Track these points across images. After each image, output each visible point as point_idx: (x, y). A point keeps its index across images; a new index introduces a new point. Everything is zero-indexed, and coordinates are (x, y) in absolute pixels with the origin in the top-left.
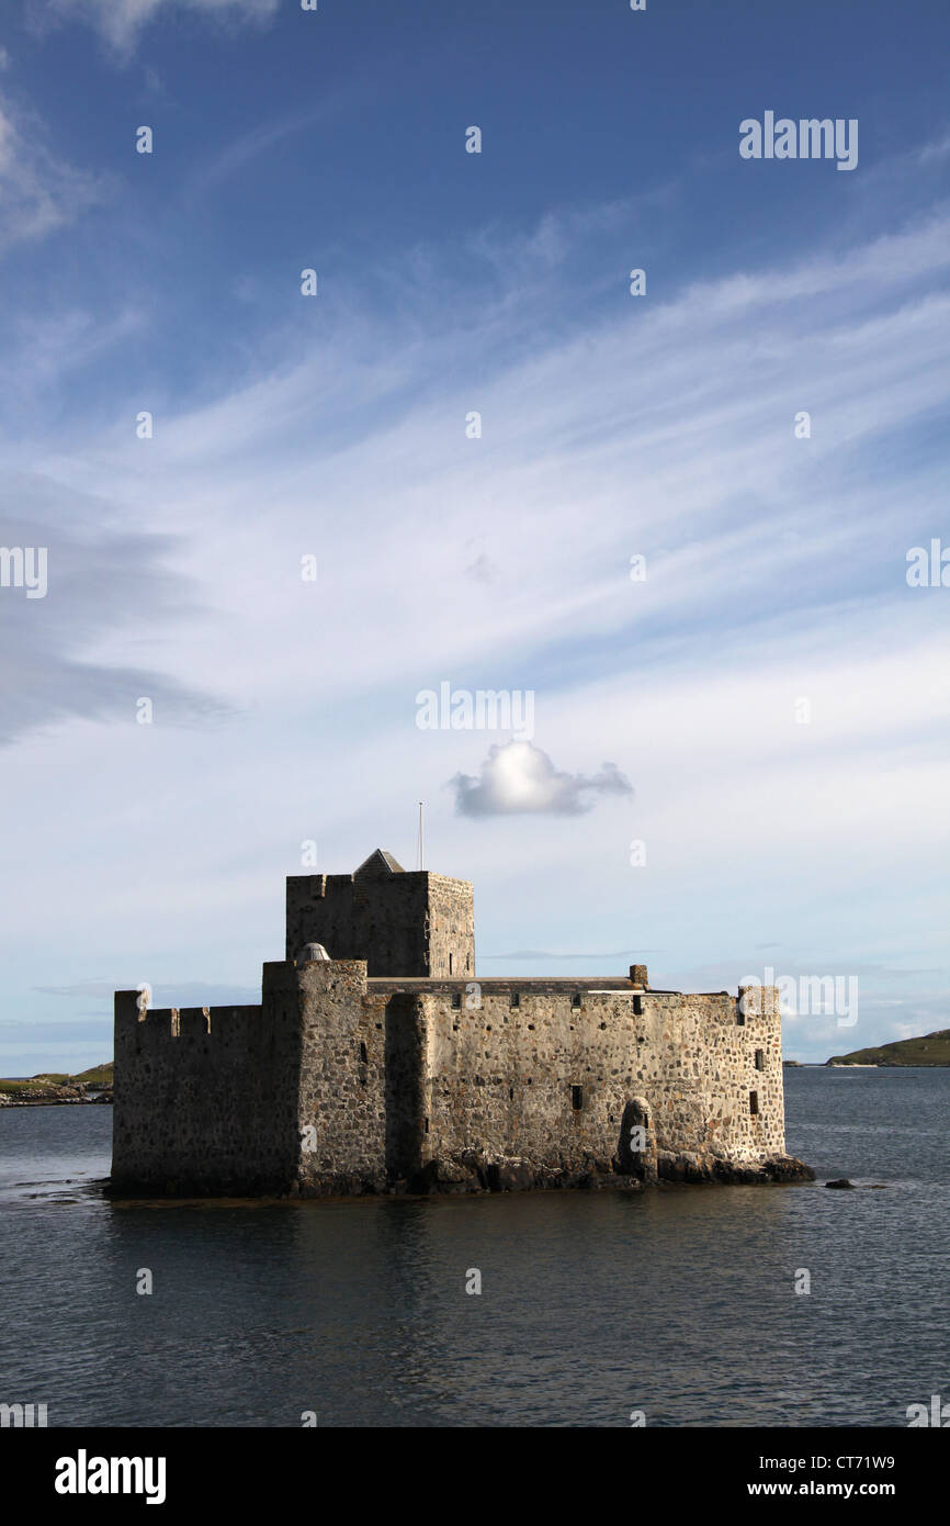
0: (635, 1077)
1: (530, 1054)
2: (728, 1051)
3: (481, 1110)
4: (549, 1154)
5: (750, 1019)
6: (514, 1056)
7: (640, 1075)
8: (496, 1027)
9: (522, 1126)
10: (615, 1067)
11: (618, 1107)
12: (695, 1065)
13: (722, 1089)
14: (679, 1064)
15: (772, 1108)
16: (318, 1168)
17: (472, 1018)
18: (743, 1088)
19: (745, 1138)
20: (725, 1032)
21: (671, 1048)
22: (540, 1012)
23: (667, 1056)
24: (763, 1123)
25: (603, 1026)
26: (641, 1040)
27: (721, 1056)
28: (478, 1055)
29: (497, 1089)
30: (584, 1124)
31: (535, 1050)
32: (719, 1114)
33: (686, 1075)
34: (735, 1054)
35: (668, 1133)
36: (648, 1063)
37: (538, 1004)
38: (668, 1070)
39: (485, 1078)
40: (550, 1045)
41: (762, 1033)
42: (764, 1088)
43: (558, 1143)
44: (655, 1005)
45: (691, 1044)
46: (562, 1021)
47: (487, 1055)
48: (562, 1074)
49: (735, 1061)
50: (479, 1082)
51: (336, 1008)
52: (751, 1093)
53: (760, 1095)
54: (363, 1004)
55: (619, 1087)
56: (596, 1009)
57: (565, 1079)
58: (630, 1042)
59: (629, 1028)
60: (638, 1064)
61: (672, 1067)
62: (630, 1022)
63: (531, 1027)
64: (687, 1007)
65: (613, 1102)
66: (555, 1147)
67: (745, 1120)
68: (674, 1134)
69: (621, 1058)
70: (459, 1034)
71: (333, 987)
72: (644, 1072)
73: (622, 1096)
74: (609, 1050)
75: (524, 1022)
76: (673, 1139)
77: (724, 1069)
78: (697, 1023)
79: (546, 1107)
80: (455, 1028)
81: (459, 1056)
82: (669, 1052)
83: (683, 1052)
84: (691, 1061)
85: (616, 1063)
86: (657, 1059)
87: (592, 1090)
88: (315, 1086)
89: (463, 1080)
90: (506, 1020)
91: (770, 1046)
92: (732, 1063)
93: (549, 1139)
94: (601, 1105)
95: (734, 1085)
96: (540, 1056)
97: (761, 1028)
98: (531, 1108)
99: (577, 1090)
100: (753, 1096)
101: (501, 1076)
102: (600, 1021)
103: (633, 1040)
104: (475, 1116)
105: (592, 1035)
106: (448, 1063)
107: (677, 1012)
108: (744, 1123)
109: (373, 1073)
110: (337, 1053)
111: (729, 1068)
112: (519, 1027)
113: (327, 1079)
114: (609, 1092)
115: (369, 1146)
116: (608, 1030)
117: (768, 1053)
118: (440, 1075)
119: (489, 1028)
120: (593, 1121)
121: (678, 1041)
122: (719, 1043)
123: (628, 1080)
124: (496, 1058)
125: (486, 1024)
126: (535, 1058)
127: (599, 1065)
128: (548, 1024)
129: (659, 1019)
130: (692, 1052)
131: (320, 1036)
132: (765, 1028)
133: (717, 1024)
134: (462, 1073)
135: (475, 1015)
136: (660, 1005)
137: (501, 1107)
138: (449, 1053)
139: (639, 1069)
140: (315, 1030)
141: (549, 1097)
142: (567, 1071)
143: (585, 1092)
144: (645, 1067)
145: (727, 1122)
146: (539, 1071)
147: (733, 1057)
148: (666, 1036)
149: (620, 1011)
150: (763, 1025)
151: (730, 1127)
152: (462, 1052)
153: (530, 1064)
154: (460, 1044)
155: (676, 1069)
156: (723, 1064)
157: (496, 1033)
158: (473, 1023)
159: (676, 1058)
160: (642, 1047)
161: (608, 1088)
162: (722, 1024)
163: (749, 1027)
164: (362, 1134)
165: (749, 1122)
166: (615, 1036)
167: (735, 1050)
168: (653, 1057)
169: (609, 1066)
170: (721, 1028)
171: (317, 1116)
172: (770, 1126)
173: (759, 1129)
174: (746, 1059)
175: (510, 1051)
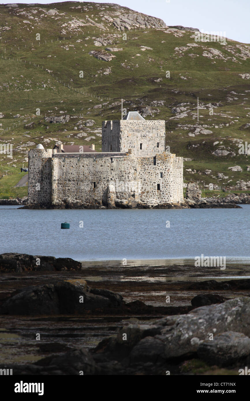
0: (110, 180)
1: (82, 173)
2: (149, 173)
3: (70, 188)
4: (86, 200)
5: (158, 164)
6: (78, 174)
7: (111, 179)
8: (74, 166)
9: (80, 192)
10: (104, 177)
11: (105, 188)
12: (128, 176)
13: (146, 183)
14: (123, 176)
15: (166, 189)
16: (32, 202)
17: (68, 164)
18: (154, 183)
19: (154, 197)
20: (148, 167)
21: (121, 172)
22: (85, 162)
23: (120, 174)
24: (162, 193)
25: (102, 166)
26: (112, 170)
27: (147, 174)
28: (69, 174)
29: (74, 183)
30: (96, 192)
31: (84, 172)
32: (145, 190)
33: (125, 179)
34: (152, 173)
35: (119, 195)
36: (114, 176)
37: (85, 160)
38: (120, 178)
39: (71, 180)
40: (88, 171)
41: (162, 167)
42: (163, 183)
43: (89, 197)
44: (117, 160)
45: (127, 171)
46: (91, 165)
47: (71, 174)
48: (91, 179)
49: (152, 175)
50: (69, 181)
51: (36, 161)
52: (158, 184)
53: (161, 185)
54: (42, 160)
55: (105, 182)
56: (100, 161)
57: (91, 180)
58: (109, 170)
59: (108, 166)
60: (111, 176)
61: (121, 177)
62: (109, 165)
63: (83, 166)
64: (126, 161)
65: (103, 186)
66: (88, 198)
67: (155, 192)
68: (121, 195)
69: (106, 174)
70: (64, 168)
71: (36, 156)
72: (113, 178)
73: (106, 185)
74: (103, 173)
75: (81, 165)
76: (121, 196)
77: (148, 178)
78: (129, 165)
79: (86, 187)
80: (64, 166)
81: (64, 174)
82: (120, 173)
83: (124, 173)
84: (127, 175)
85: (105, 176)
86: (117, 175)
87: (98, 183)
88: (31, 181)
89: (65, 180)
90: (76, 164)
91: (166, 171)
92: (151, 176)
93: (86, 196)
94: (100, 187)
95: (151, 182)
96: (85, 174)
97: (162, 166)
98: (82, 188)
99: (94, 183)
100: (159, 185)
101: (75, 179)
102: (101, 165)
103: (110, 170)
104: (69, 189)
105: (99, 168)
106: (62, 175)
107: (123, 162)
108: (154, 192)
109: (44, 178)
110: (36, 173)
111: (149, 177)
112: (80, 166)
113: (34, 179)
114: (103, 184)
115: (43, 196)
116: (103, 167)
117: (165, 173)
118: (59, 178)
119: (72, 167)
120: (98, 191)
121: (123, 170)
122: (146, 170)
123: (108, 180)
124: (74, 174)
125: (71, 165)
126: (84, 174)
127: (100, 176)
128: (87, 165)
129: (118, 164)
130: (127, 173)
131: (33, 168)
132: (164, 166)
133: (146, 165)
134: (65, 178)
135: (68, 163)
136: (118, 160)
137: (75, 187)
138: (62, 172)
139: (111, 177)
140: (31, 167)
141: (87, 185)
142: (92, 178)
143: (96, 183)
144: (113, 177)
145: (148, 192)
146: (85, 178)
147: (151, 174)
148: (120, 169)
149: (106, 162)
150: (163, 165)
151: (149, 194)
152: (65, 173)
153: (82, 176)
154: (65, 171)
155: (122, 177)
156: (147, 176)
157: (74, 168)
158: (68, 165)
159: (122, 175)
160: (112, 171)
161: (102, 182)
162: (147, 165)
163: (158, 166)
164: (42, 193)
165: (156, 192)
166: (105, 169)
167: (152, 172)
168: (116, 174)
169: (103, 177)
170: (147, 166)
171: (32, 189)
172: (164, 194)
173: (160, 194)
174: (156, 175)
175: (77, 173)
